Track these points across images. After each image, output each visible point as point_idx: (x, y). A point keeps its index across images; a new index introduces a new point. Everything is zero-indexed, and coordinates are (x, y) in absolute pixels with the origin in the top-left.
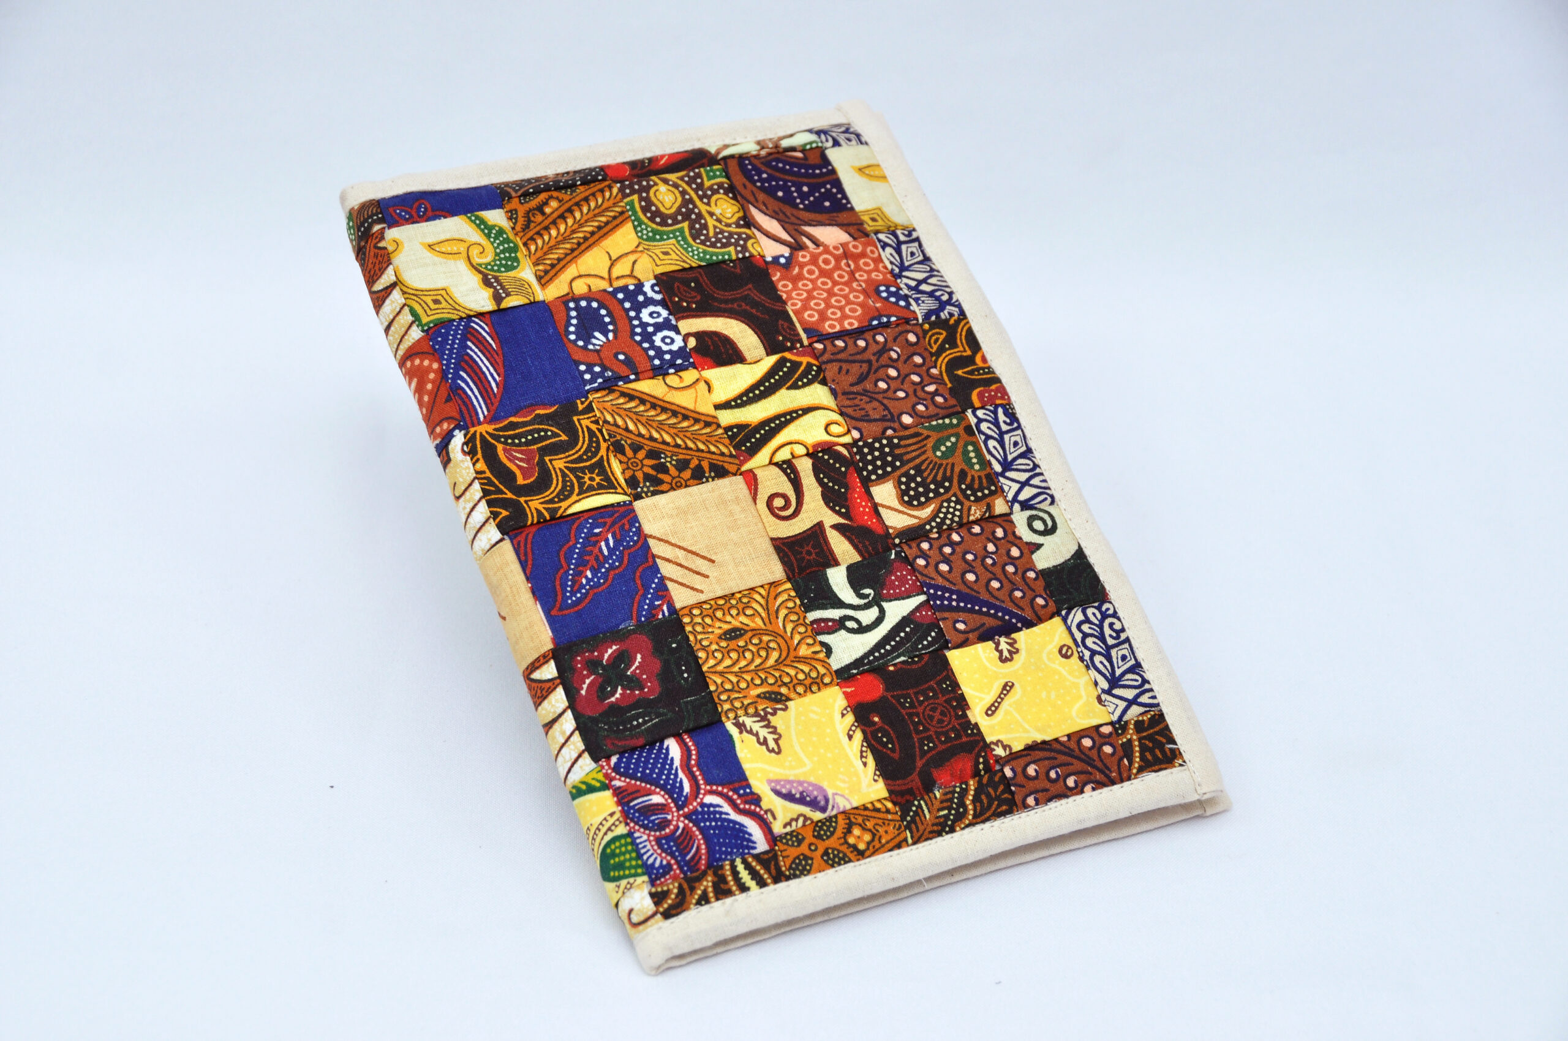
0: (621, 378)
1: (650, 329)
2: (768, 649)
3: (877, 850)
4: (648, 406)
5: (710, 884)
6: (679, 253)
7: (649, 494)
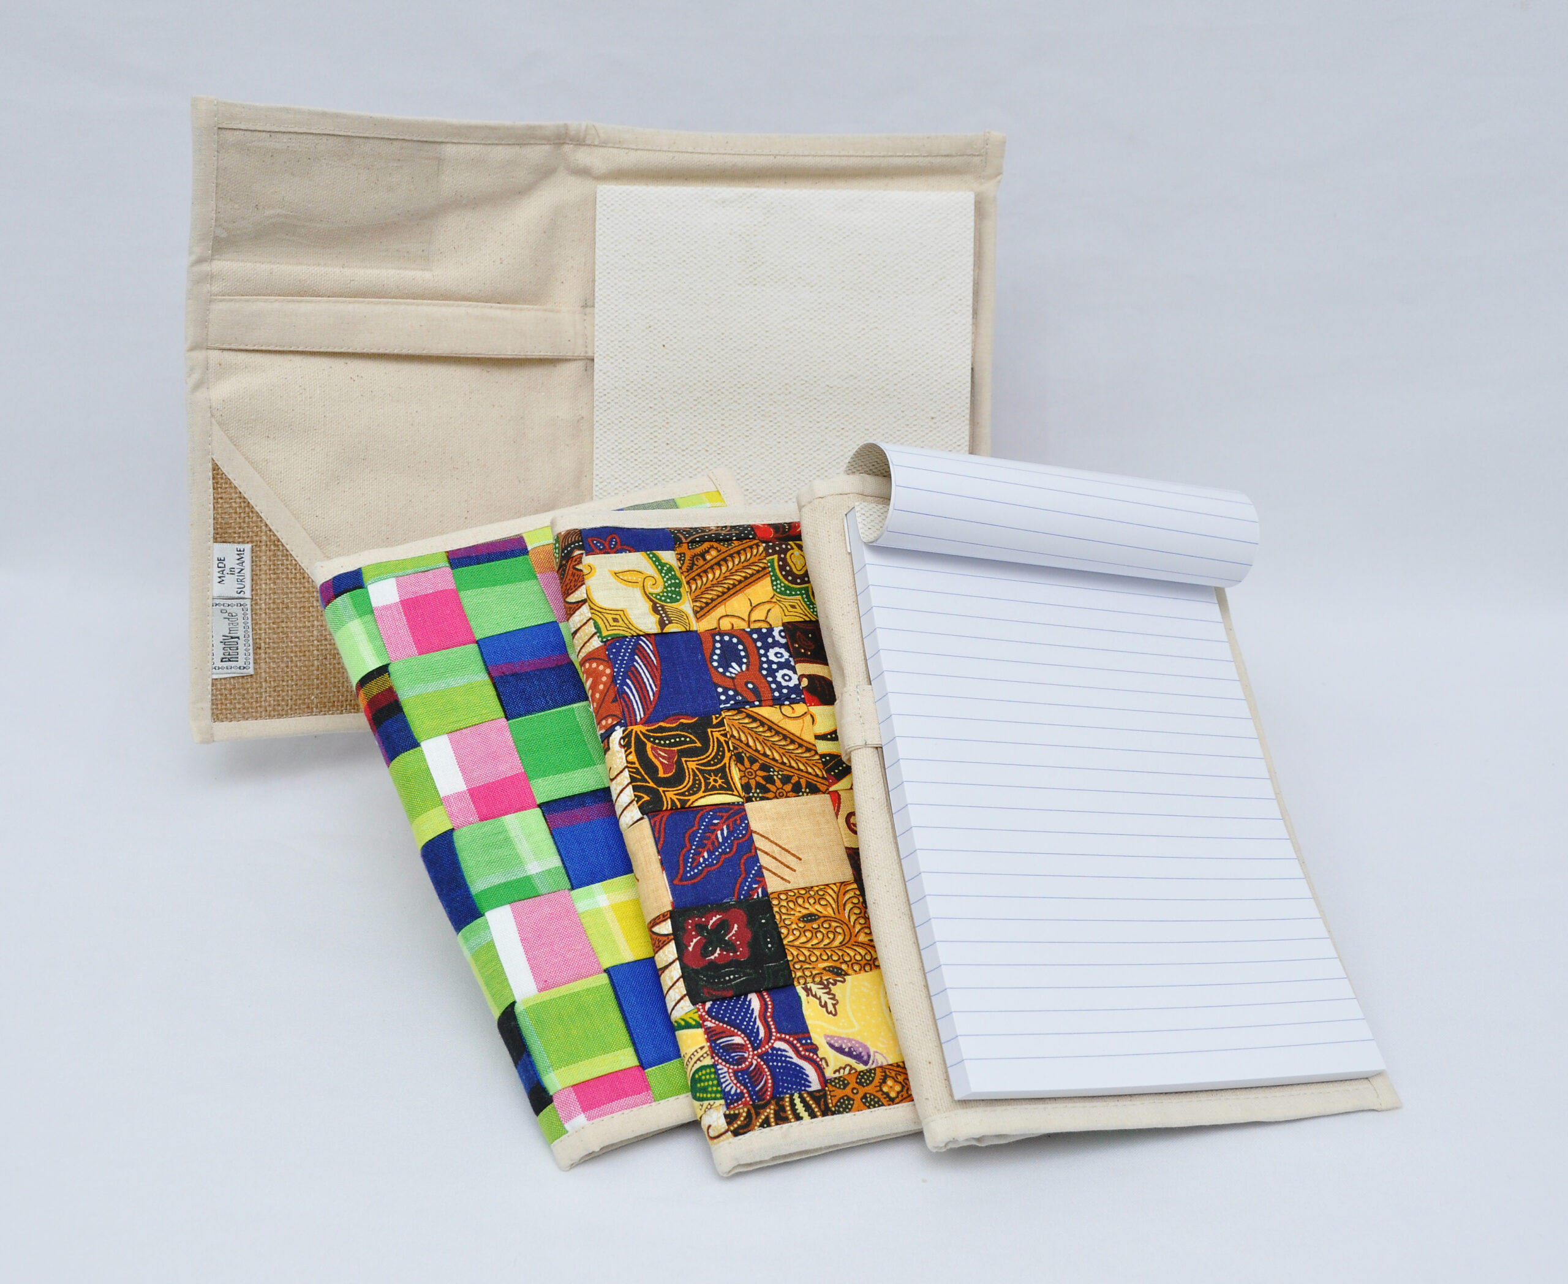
0: (748, 703)
1: (774, 666)
2: (835, 933)
3: (904, 1099)
4: (766, 728)
5: (772, 1111)
6: (802, 607)
7: (758, 799)
